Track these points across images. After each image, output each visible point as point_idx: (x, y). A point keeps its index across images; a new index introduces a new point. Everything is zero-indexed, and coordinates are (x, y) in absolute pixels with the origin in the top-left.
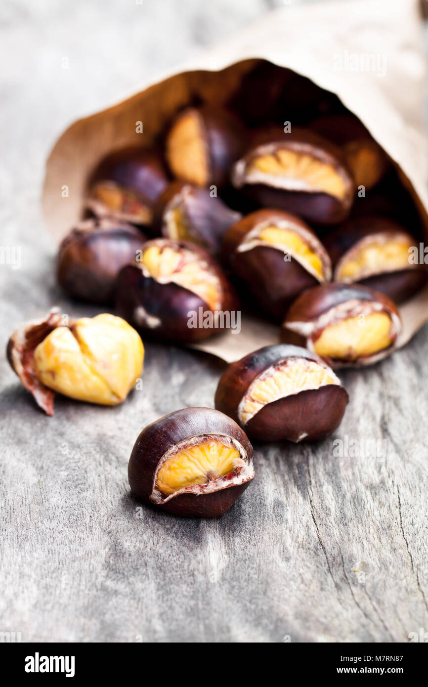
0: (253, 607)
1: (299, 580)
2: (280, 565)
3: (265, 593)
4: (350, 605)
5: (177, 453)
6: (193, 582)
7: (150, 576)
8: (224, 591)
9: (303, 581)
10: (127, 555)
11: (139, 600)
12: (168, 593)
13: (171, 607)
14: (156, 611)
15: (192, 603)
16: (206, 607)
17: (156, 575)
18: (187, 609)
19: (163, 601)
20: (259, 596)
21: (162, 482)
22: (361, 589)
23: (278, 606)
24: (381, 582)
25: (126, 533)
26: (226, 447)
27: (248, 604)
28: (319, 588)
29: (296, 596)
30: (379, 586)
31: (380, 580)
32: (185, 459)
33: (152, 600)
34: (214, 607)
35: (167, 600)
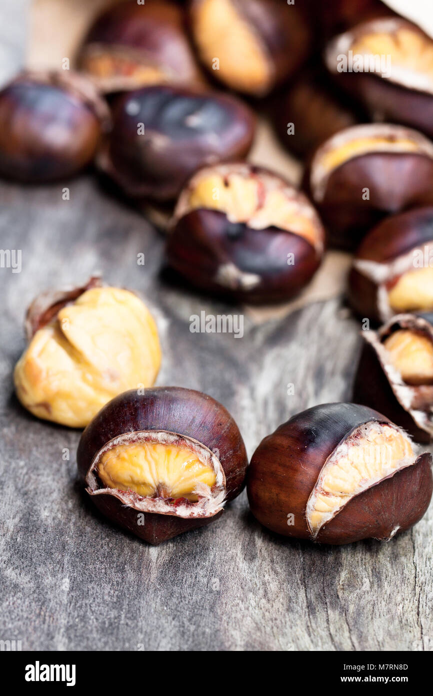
0: (192, 628)
1: (261, 592)
2: (241, 565)
3: (212, 609)
4: (321, 638)
5: (134, 441)
6: (120, 581)
7: (66, 566)
8: (158, 600)
9: (265, 595)
10: (41, 531)
11: (43, 604)
12: (85, 595)
13: (83, 618)
14: (63, 621)
15: (113, 614)
16: (129, 623)
17: (74, 566)
18: (104, 623)
19: (75, 608)
20: (203, 612)
21: (104, 469)
22: (341, 613)
23: (226, 631)
24: (369, 606)
25: (47, 496)
26: (201, 462)
27: (187, 623)
28: (285, 607)
29: (252, 616)
30: (365, 611)
31: (369, 602)
32: (142, 453)
33: (61, 604)
34: (142, 623)
35: (81, 607)
